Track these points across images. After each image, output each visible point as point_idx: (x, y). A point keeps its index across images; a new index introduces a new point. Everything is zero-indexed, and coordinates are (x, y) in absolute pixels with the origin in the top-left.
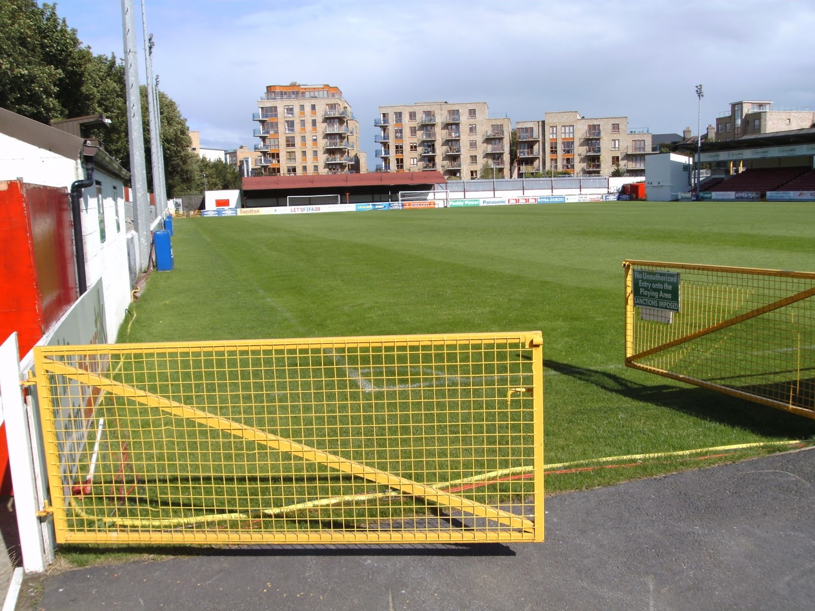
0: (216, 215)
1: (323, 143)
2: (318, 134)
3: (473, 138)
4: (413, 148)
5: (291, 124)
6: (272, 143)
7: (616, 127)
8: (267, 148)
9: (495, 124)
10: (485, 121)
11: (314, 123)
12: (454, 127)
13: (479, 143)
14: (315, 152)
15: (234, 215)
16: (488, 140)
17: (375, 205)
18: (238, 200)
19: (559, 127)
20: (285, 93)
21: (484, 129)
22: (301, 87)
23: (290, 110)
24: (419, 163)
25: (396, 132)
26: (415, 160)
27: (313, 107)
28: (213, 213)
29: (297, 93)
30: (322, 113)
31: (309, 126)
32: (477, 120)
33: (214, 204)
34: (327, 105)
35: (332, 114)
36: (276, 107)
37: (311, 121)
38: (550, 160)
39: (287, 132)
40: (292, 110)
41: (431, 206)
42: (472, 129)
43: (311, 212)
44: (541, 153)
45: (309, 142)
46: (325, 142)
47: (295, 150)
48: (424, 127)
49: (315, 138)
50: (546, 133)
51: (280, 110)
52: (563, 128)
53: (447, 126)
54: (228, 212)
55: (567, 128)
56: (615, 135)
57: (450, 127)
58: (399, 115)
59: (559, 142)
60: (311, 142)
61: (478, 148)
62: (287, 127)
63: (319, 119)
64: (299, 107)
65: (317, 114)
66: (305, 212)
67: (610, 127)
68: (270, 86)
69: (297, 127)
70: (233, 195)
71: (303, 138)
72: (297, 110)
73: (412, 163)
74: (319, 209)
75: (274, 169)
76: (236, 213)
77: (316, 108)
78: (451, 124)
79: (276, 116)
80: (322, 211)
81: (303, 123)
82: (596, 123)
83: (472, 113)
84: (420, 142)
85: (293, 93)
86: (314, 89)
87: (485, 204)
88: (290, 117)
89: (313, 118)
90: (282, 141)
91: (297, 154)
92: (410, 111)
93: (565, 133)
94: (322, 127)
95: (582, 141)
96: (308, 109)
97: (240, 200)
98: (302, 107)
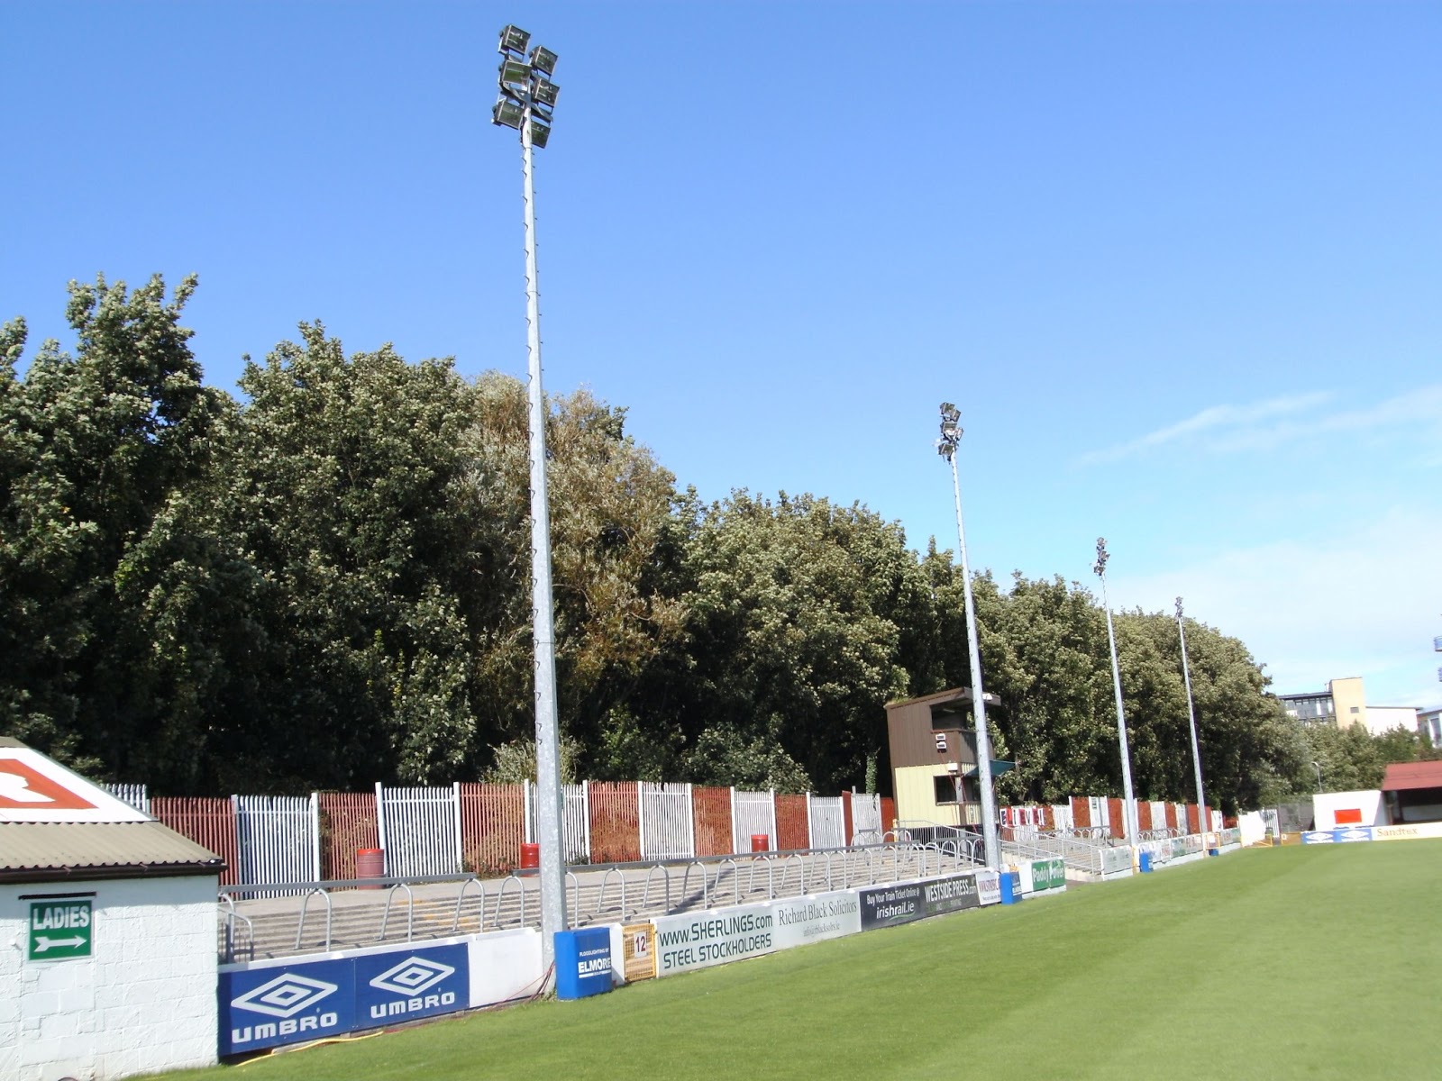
0: (1331, 841)
15: (1367, 839)
18: (1379, 810)
28: (1324, 836)
33: (1332, 818)
54: (1353, 833)
70: (1368, 801)
76: (1370, 836)
97: (1383, 809)
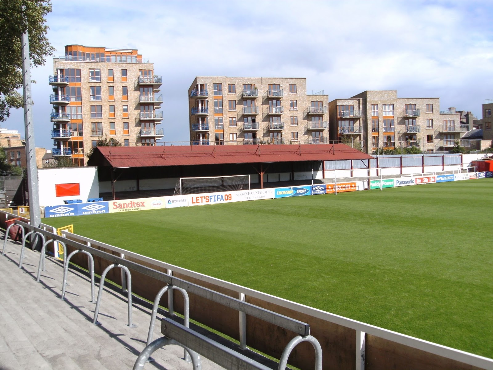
1: (134, 114)
2: (129, 104)
3: (295, 114)
4: (233, 122)
5: (96, 91)
6: (74, 112)
7: (430, 107)
8: (67, 118)
9: (315, 100)
10: (305, 98)
11: (125, 90)
12: (274, 102)
13: (300, 119)
14: (126, 124)
16: (309, 117)
17: (296, 189)
19: (380, 106)
20: (88, 55)
21: (304, 106)
22: (106, 50)
23: (96, 75)
24: (239, 139)
25: (216, 104)
26: (235, 135)
27: (124, 72)
29: (103, 55)
30: (134, 79)
31: (119, 94)
32: (298, 95)
34: (140, 70)
35: (147, 81)
36: (79, 70)
37: (121, 88)
38: (371, 138)
39: (92, 99)
40: (98, 74)
41: (352, 188)
42: (293, 105)
43: (219, 202)
44: (362, 130)
45: (119, 112)
46: (137, 113)
47: (102, 121)
48: (244, 100)
49: (126, 107)
50: (368, 111)
51: (85, 74)
52: (384, 107)
53: (268, 100)
55: (387, 107)
56: (429, 115)
57: (270, 102)
58: (218, 87)
59: (381, 119)
60: (122, 112)
61: (299, 124)
62: (91, 94)
63: (131, 86)
64: (107, 72)
65: (129, 80)
66: (212, 202)
67: (425, 107)
68: (71, 46)
69: (105, 94)
71: (112, 107)
72: (104, 75)
73: (231, 139)
74: (230, 197)
75: (76, 143)
77: (128, 74)
78: (272, 99)
79: (79, 79)
80: (234, 200)
81: (112, 89)
82: (412, 102)
83: (293, 88)
84: (240, 116)
85: (98, 55)
86: (121, 53)
87: (398, 185)
88: (94, 83)
89: (124, 85)
90: (86, 109)
91: (104, 125)
92: (229, 83)
93: (386, 111)
94: (134, 96)
95: (400, 119)
96: (118, 74)
98: (111, 71)
